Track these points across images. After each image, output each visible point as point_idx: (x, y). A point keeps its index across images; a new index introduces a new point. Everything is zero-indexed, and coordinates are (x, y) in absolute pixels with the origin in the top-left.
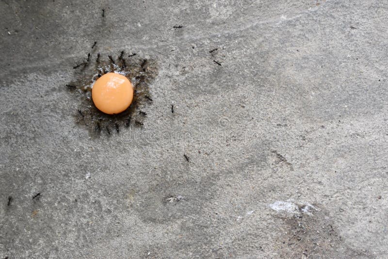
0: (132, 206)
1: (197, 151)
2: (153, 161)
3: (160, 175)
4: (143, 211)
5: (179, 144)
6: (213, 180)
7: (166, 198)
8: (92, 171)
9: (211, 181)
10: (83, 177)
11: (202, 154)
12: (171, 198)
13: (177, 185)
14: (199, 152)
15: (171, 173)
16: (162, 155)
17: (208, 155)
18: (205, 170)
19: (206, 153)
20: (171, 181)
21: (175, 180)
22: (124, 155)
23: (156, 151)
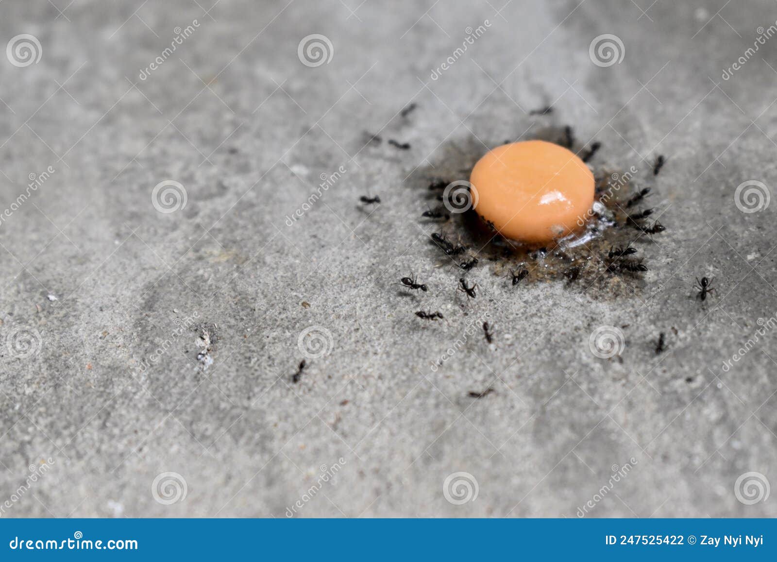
0: (200, 258)
1: (349, 396)
2: (326, 300)
3: (283, 316)
4: (181, 283)
5: (375, 354)
6: (251, 438)
7: (211, 330)
8: (311, 179)
9: (248, 433)
10: (296, 160)
11: (338, 409)
12: (208, 340)
13: (248, 355)
14: (344, 403)
15: (286, 340)
16: (345, 319)
17: (335, 427)
18: (287, 417)
19: (339, 420)
20: (260, 340)
21: (262, 349)
22: (352, 238)
23: (359, 305)
